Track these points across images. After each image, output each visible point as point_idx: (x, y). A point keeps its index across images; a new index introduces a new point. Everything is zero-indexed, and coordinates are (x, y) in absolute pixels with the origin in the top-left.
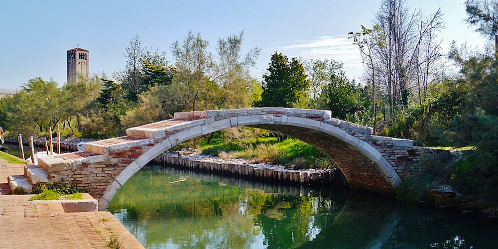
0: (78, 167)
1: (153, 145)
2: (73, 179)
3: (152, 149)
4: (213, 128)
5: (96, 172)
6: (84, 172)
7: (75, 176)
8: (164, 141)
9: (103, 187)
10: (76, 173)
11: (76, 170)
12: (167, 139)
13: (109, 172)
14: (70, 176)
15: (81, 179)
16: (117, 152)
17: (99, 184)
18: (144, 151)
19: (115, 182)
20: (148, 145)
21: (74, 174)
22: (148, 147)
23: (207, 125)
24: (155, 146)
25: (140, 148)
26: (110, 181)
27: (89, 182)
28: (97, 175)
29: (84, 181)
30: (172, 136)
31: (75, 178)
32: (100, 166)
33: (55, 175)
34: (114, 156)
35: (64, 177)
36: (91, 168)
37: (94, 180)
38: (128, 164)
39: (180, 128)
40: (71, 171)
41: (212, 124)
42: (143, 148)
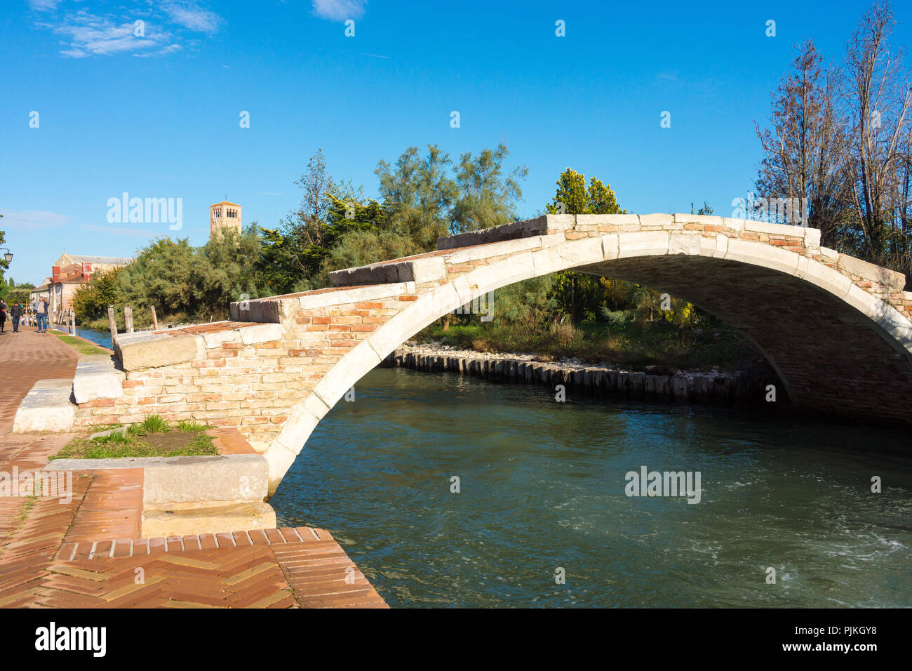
0: (212, 354)
1: (413, 299)
2: (196, 390)
3: (411, 309)
4: (559, 260)
5: (259, 370)
6: (227, 369)
7: (198, 382)
8: (443, 289)
9: (279, 411)
10: (203, 371)
11: (204, 365)
12: (450, 284)
13: (297, 370)
14: (186, 381)
15: (217, 389)
16: (318, 314)
17: (269, 403)
18: (391, 313)
19: (312, 398)
20: (402, 299)
21: (200, 375)
22: (400, 304)
23: (545, 251)
24: (418, 301)
25: (380, 306)
26: (298, 395)
27: (241, 396)
28: (265, 379)
29: (226, 395)
30: (462, 276)
31: (200, 387)
32: (273, 352)
33: (144, 379)
34: (310, 325)
35: (169, 382)
36: (247, 359)
37: (254, 393)
38: (348, 348)
39: (482, 257)
40: (189, 365)
41: (559, 248)
42: (387, 304)
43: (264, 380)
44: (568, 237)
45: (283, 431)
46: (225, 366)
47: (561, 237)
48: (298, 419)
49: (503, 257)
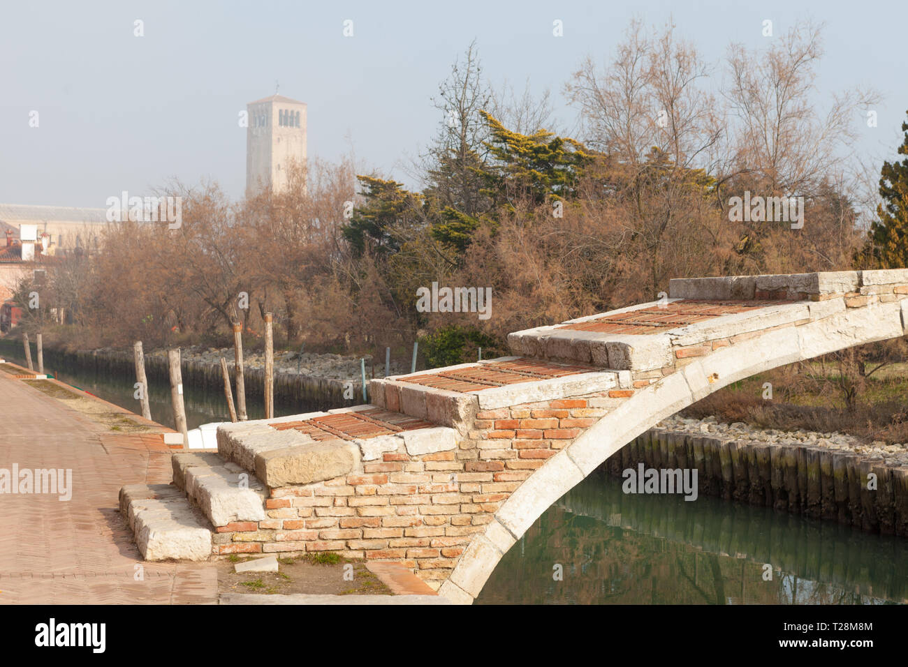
0: (370, 468)
1: (627, 394)
2: (352, 512)
3: (626, 406)
4: (837, 337)
5: (428, 488)
6: (389, 487)
8: (668, 381)
9: (451, 542)
10: (361, 489)
11: (361, 482)
13: (475, 488)
14: (339, 502)
15: (376, 512)
16: (500, 415)
17: (440, 531)
18: (597, 413)
19: (495, 526)
20: (612, 395)
21: (356, 494)
22: (610, 402)
23: (816, 324)
24: (635, 397)
25: (583, 405)
26: (477, 520)
27: (405, 521)
29: (388, 521)
30: (697, 362)
31: (356, 508)
32: (445, 465)
33: (290, 498)
34: (491, 431)
35: (320, 502)
36: (413, 476)
37: (422, 517)
38: (541, 460)
39: (724, 334)
40: (342, 481)
41: (836, 319)
42: (593, 402)
43: (434, 501)
44: (851, 303)
45: (458, 568)
46: (386, 482)
47: (838, 303)
48: (476, 552)
49: (753, 334)
